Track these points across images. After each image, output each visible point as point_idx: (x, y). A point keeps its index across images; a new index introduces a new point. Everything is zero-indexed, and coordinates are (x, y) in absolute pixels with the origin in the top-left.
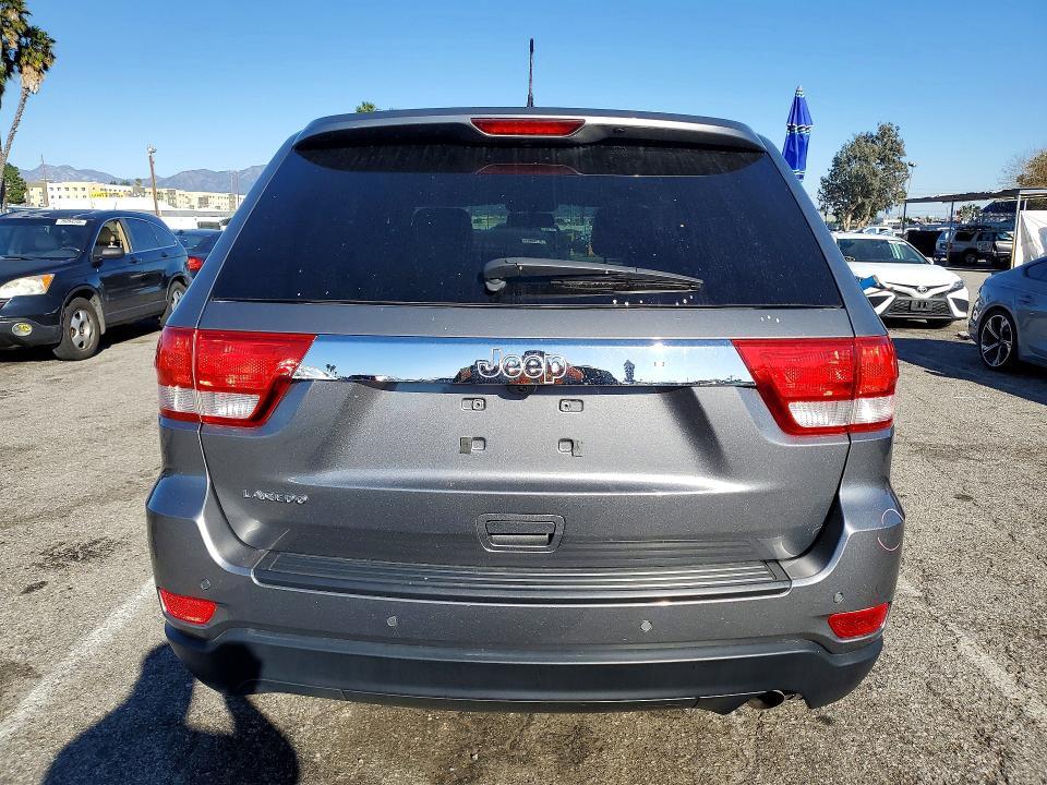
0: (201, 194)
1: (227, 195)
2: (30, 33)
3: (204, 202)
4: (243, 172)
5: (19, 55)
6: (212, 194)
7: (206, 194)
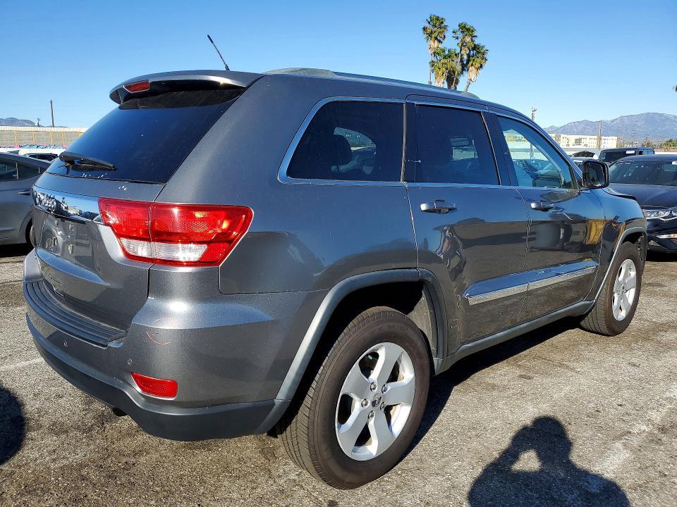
0: (578, 137)
1: (596, 137)
2: (475, 48)
3: (578, 142)
4: (613, 121)
5: (468, 61)
6: (585, 137)
7: (580, 136)
